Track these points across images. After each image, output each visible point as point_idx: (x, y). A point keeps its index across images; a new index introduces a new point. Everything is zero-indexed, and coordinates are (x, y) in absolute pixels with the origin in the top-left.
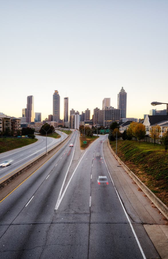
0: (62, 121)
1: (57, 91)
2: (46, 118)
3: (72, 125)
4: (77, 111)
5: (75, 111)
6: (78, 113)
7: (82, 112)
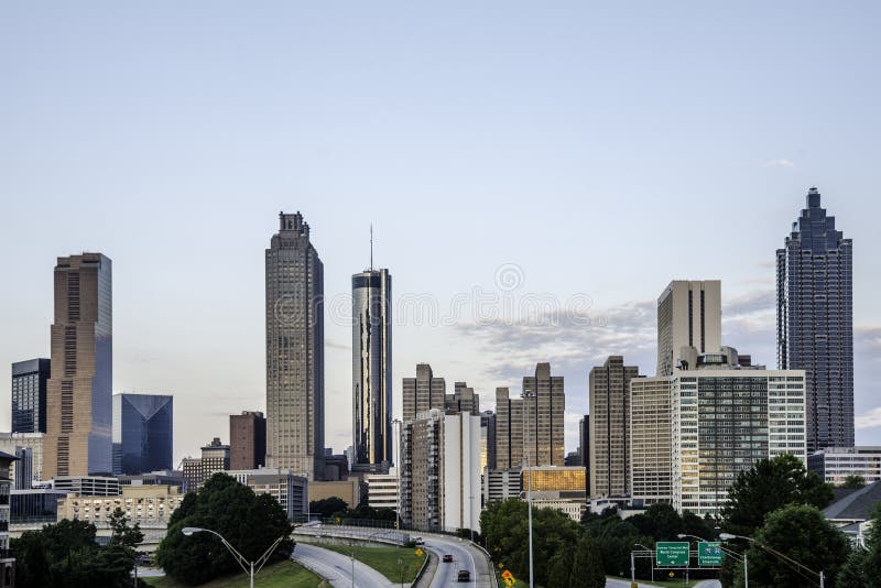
0: (342, 460)
1: (298, 217)
2: (208, 442)
3: (421, 498)
4: (460, 386)
5: (442, 382)
6: (462, 402)
7: (502, 392)
